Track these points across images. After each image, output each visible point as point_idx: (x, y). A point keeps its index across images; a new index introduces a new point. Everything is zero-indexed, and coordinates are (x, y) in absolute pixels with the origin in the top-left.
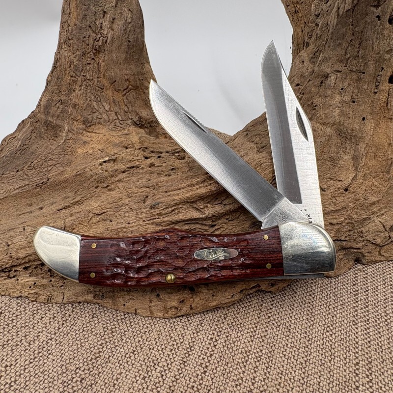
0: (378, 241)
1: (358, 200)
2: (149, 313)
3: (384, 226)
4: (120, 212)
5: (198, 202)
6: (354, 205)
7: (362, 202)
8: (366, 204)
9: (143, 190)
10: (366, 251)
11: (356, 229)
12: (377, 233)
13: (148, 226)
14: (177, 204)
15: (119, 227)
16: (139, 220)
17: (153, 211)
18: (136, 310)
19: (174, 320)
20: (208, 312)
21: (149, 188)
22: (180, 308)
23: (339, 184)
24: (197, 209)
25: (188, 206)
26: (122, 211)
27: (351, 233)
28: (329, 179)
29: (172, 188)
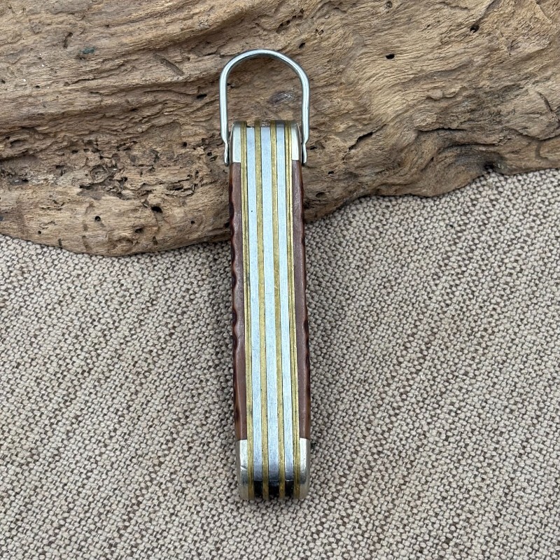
0: (534, 130)
1: (495, 51)
2: (84, 247)
3: (547, 102)
4: (18, 65)
5: (171, 50)
6: (486, 60)
7: (503, 54)
8: (511, 59)
9: (61, 19)
10: (509, 149)
11: (488, 107)
12: (532, 115)
13: (75, 94)
14: (129, 53)
15: (20, 94)
16: (58, 82)
17: (82, 63)
18: (60, 240)
19: (127, 260)
20: (188, 249)
21: (73, 14)
22: (135, 242)
23: (461, 16)
24: (170, 64)
25: (150, 56)
26: (22, 61)
27: (477, 115)
28: (442, 6)
29: (119, 19)
